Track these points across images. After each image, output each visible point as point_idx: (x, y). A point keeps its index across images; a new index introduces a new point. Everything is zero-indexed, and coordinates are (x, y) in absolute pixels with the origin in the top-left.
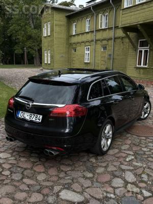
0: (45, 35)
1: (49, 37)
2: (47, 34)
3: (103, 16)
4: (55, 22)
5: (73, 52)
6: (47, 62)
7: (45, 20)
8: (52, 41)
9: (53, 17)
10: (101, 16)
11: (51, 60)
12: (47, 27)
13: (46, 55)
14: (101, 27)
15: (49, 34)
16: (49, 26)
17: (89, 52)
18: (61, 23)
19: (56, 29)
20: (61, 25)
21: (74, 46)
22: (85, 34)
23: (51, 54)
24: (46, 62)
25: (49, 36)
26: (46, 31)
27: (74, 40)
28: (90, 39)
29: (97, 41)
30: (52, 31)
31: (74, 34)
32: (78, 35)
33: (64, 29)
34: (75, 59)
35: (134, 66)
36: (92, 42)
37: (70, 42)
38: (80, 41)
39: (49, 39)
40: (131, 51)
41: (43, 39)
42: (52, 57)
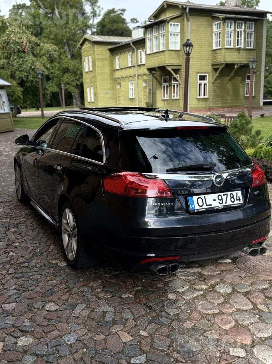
0: (86, 70)
1: (90, 73)
2: (89, 69)
3: (142, 52)
4: (97, 57)
5: (118, 87)
6: (91, 100)
7: (85, 53)
8: (95, 77)
9: (94, 51)
10: (141, 52)
11: (94, 97)
12: (89, 61)
13: (88, 92)
14: (141, 62)
15: (91, 69)
16: (90, 60)
17: (133, 87)
18: (104, 57)
19: (98, 63)
20: (103, 60)
21: (119, 81)
22: (128, 69)
23: (94, 90)
24: (89, 101)
25: (91, 71)
26: (87, 66)
27: (118, 74)
28: (133, 74)
29: (139, 75)
30: (94, 65)
31: (118, 68)
32: (121, 69)
33: (107, 63)
34: (120, 95)
35: (161, 99)
36: (135, 77)
37: (114, 77)
38: (124, 76)
39: (91, 75)
40: (158, 86)
41: (84, 74)
42: (96, 95)
